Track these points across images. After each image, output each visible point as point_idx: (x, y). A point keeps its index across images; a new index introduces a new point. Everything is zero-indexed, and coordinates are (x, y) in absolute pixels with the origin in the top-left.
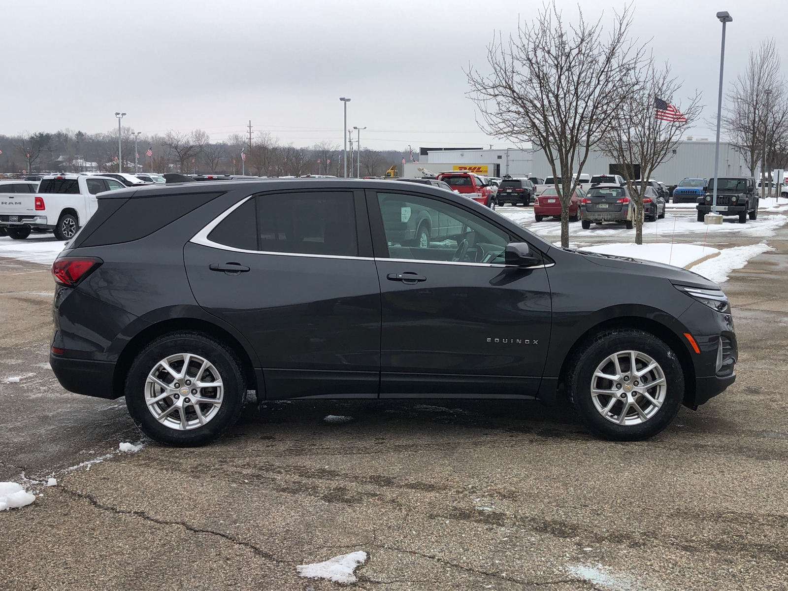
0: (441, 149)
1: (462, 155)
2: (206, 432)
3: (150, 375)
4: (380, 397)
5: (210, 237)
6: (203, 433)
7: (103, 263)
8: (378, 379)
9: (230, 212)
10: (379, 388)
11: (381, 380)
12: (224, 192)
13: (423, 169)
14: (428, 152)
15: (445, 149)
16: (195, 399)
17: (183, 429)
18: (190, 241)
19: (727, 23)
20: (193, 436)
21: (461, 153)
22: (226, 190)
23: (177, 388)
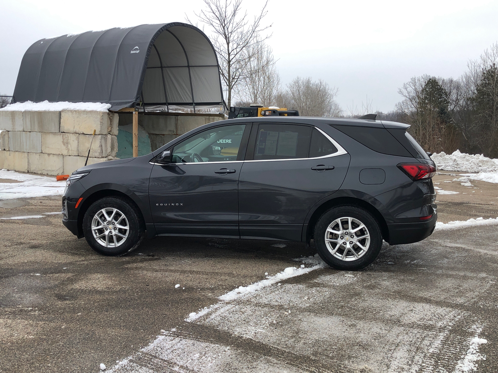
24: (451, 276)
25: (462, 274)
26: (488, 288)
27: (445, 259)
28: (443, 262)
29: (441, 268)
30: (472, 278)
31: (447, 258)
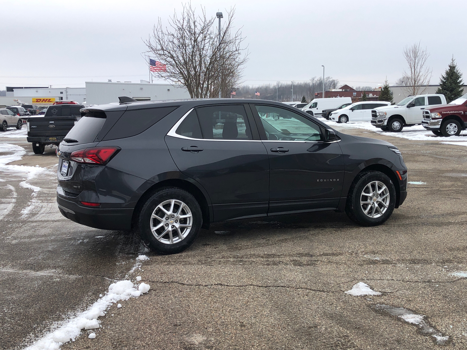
0: (22, 88)
1: (37, 92)
2: (185, 243)
3: (153, 214)
4: (268, 215)
5: (177, 132)
6: (183, 244)
7: (121, 150)
8: (268, 206)
9: (185, 117)
10: (268, 210)
11: (270, 206)
12: (178, 106)
13: (17, 100)
14: (13, 89)
15: (25, 88)
16: (177, 225)
17: (172, 244)
18: (167, 135)
19: (221, 18)
20: (178, 247)
21: (36, 90)
22: (179, 105)
23: (167, 220)
24: (43, 236)
25: (33, 239)
26: (13, 233)
27: (51, 250)
28: (53, 246)
29: (52, 241)
30: (25, 238)
31: (49, 251)
